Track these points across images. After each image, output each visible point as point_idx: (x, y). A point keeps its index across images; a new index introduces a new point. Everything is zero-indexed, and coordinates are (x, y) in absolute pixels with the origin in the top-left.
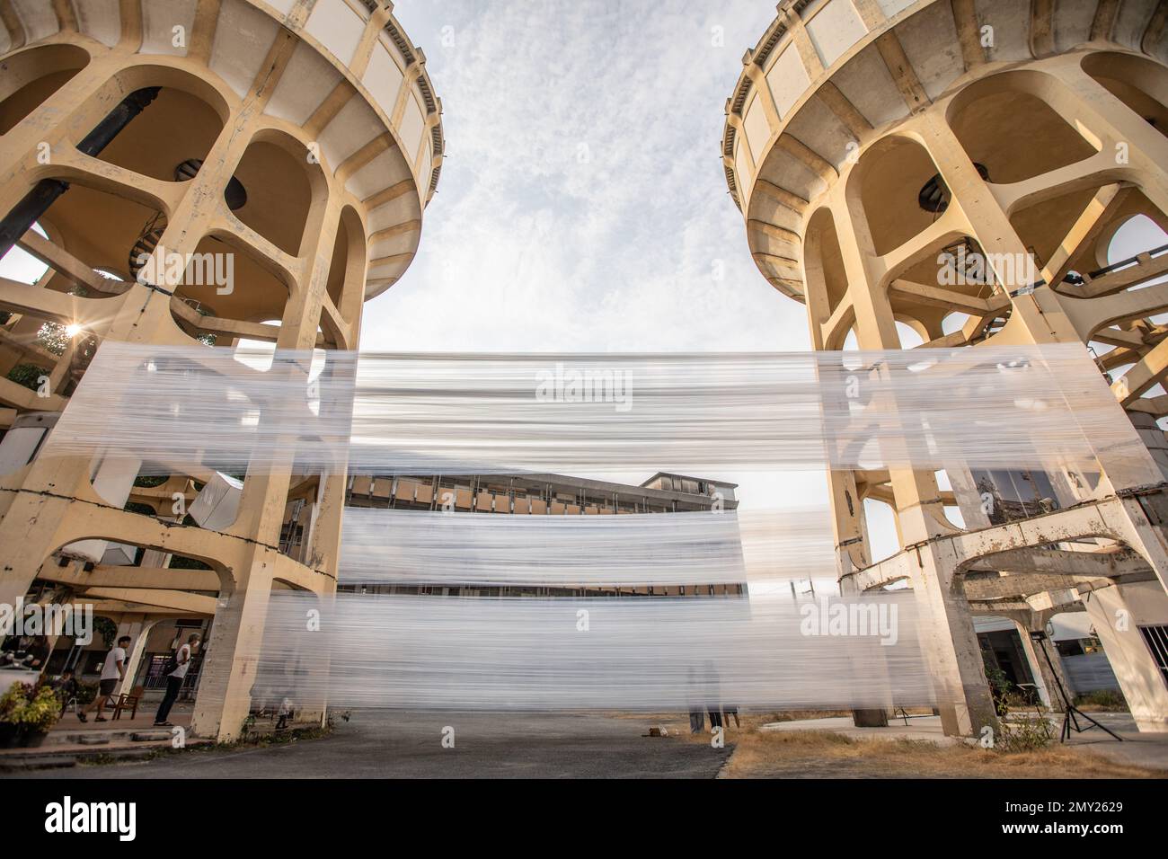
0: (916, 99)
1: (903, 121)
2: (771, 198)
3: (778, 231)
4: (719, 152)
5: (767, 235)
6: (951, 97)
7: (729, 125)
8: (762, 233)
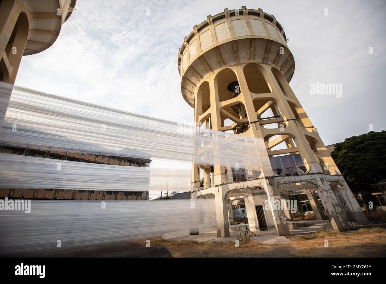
0: (237, 61)
1: (233, 66)
2: (192, 73)
3: (191, 83)
4: (178, 52)
5: (188, 83)
6: (245, 65)
7: (184, 45)
8: (186, 82)
